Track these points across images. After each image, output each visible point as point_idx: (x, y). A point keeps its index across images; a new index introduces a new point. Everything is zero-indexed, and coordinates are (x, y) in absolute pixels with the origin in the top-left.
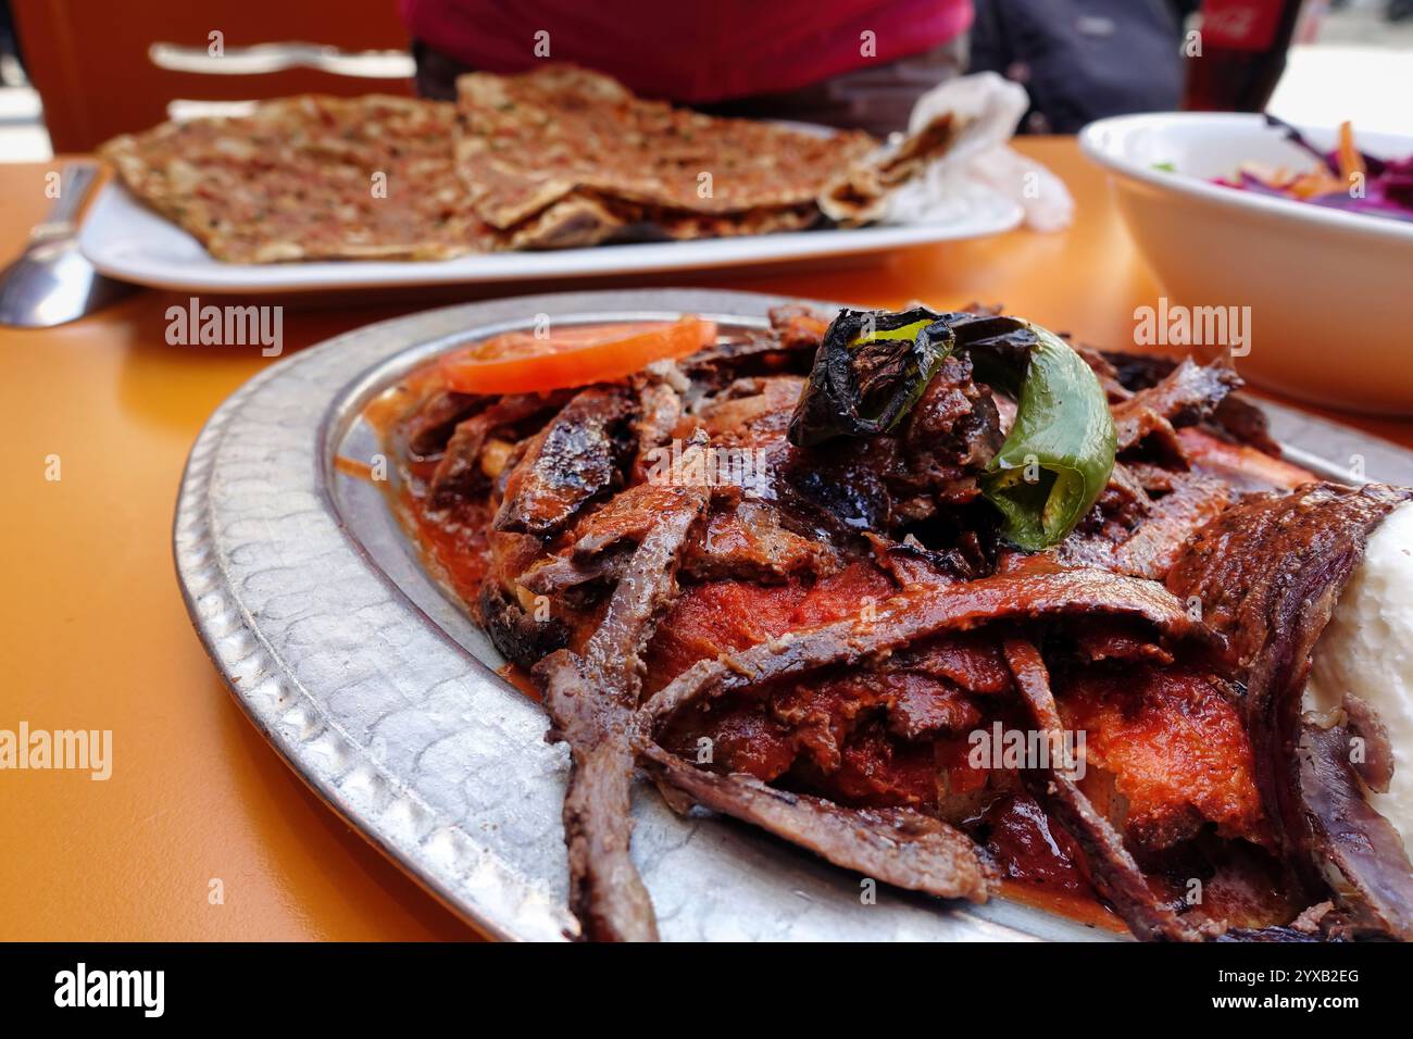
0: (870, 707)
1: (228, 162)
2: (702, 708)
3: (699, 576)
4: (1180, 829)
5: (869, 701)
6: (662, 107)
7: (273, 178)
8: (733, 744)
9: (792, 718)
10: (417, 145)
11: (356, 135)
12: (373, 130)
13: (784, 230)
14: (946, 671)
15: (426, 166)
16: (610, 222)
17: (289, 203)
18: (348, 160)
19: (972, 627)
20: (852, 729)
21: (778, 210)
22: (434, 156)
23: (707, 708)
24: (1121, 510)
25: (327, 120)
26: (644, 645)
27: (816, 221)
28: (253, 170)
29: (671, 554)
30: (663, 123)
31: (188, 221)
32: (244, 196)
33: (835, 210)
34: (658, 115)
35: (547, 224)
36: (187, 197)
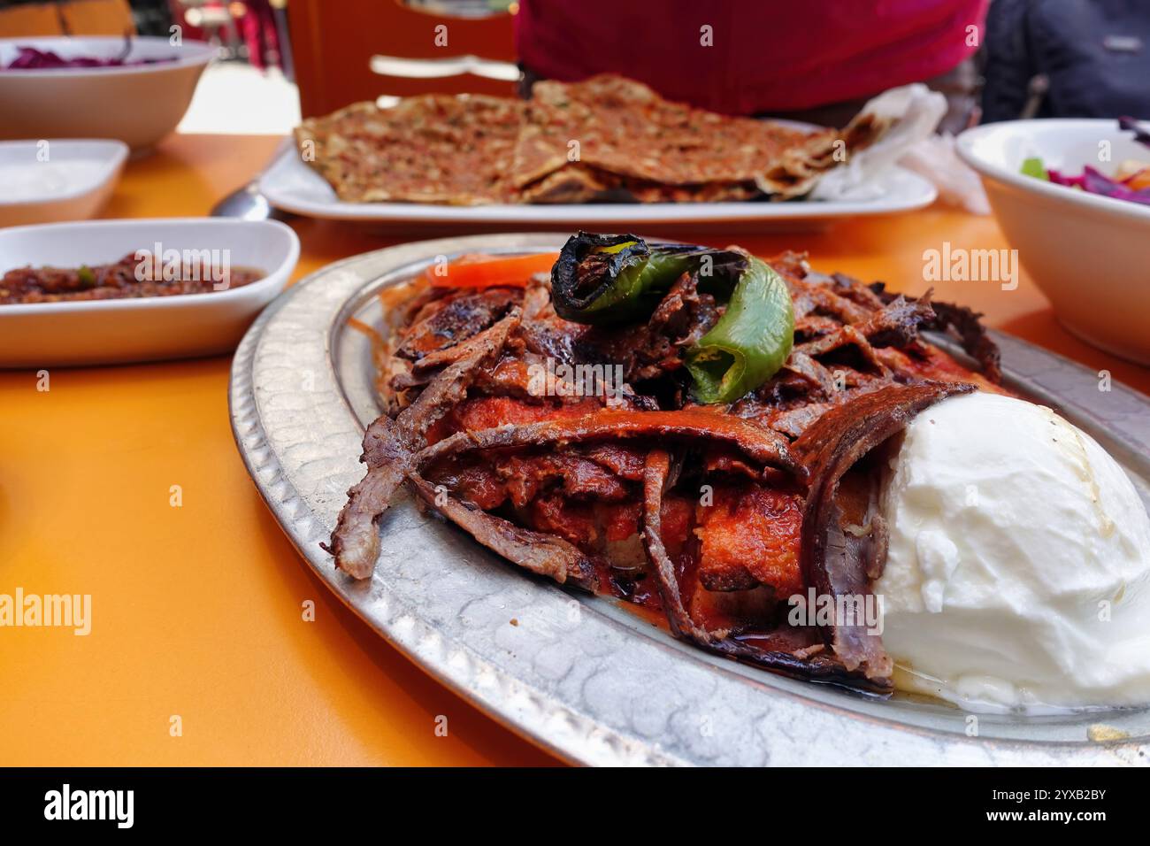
0: (552, 475)
1: (368, 138)
2: (451, 458)
3: (488, 392)
4: (734, 581)
5: (553, 471)
6: (683, 107)
7: (395, 149)
8: (469, 483)
9: (503, 473)
10: (496, 130)
11: (458, 122)
12: (470, 118)
13: (732, 200)
14: (607, 462)
15: (498, 144)
16: (593, 186)
17: (401, 167)
18: (449, 139)
19: (625, 436)
20: (542, 487)
21: (728, 185)
22: (505, 138)
23: (455, 459)
24: (808, 393)
25: (440, 111)
26: (433, 421)
27: (754, 194)
28: (383, 143)
29: (462, 372)
30: (681, 119)
31: (329, 174)
32: (372, 160)
33: (767, 186)
34: (676, 113)
35: (547, 186)
36: (333, 159)
